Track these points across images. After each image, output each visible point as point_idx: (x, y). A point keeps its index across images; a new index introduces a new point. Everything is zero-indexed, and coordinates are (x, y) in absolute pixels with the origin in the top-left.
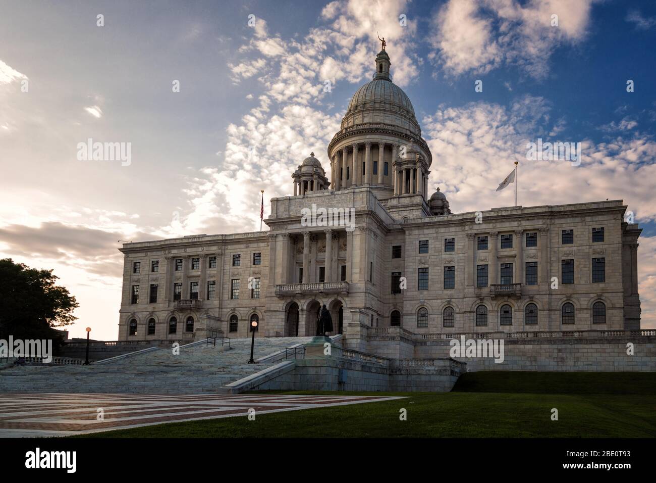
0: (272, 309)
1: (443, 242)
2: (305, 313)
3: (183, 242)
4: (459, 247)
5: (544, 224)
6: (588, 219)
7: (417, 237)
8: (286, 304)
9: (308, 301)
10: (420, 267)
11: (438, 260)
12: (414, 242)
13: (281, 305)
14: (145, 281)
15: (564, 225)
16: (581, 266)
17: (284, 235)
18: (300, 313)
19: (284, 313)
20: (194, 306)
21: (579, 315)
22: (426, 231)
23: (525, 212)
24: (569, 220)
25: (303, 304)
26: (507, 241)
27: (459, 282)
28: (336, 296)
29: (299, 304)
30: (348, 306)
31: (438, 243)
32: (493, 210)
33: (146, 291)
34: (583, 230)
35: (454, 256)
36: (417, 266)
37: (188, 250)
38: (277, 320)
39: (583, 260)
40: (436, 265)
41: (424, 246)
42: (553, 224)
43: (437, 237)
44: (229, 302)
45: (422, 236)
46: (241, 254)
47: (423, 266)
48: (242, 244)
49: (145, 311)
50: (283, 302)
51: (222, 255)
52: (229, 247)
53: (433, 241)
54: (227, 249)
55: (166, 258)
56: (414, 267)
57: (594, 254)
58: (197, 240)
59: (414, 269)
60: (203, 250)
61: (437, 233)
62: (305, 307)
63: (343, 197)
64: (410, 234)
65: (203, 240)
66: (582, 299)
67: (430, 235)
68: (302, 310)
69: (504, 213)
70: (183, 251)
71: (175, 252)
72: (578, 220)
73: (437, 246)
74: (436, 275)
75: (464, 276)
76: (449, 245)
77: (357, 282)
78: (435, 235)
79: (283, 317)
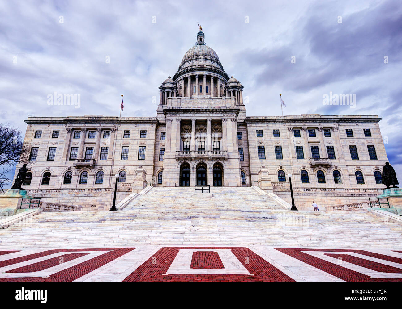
0: (169, 167)
1: (272, 131)
2: (195, 170)
3: (84, 119)
4: (283, 135)
5: (335, 125)
6: (359, 124)
7: (255, 127)
8: (180, 164)
9: (197, 162)
10: (259, 145)
11: (270, 141)
12: (253, 130)
13: (177, 165)
14: (45, 144)
15: (347, 126)
16: (362, 150)
17: (178, 120)
18: (191, 170)
19: (179, 170)
20: (92, 164)
21: (366, 179)
22: (260, 125)
23: (322, 117)
24: (348, 124)
25: (193, 165)
26: (312, 133)
27: (286, 155)
28: (218, 160)
29: (190, 164)
30: (227, 167)
31: (269, 132)
32: (302, 115)
33: (46, 151)
34: (358, 130)
35: (280, 140)
36: (257, 145)
37: (87, 125)
38: (174, 175)
39: (362, 146)
40: (270, 145)
41: (260, 133)
42: (340, 125)
43: (268, 128)
44: (119, 162)
45: (259, 127)
46: (131, 130)
47: (261, 145)
48: (132, 124)
49: (42, 166)
50: (179, 162)
51: (116, 130)
52: (121, 125)
53: (266, 130)
54: (120, 127)
55: (67, 129)
56: (255, 145)
57: (367, 143)
58: (96, 119)
59: (255, 146)
60: (100, 126)
61: (268, 126)
62: (195, 167)
63: (218, 101)
64: (250, 126)
65: (101, 119)
66: (367, 169)
67: (263, 127)
68: (193, 168)
69: (310, 117)
70: (83, 125)
71: (75, 126)
72: (354, 124)
73: (268, 133)
74: (270, 151)
75: (289, 152)
76: (277, 134)
77: (231, 152)
78: (266, 127)
79: (179, 173)
